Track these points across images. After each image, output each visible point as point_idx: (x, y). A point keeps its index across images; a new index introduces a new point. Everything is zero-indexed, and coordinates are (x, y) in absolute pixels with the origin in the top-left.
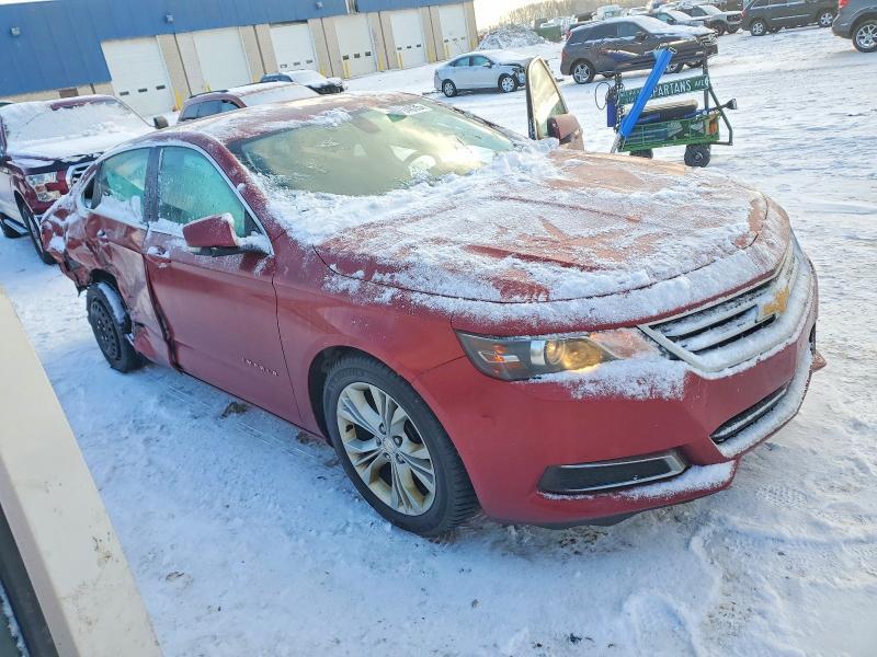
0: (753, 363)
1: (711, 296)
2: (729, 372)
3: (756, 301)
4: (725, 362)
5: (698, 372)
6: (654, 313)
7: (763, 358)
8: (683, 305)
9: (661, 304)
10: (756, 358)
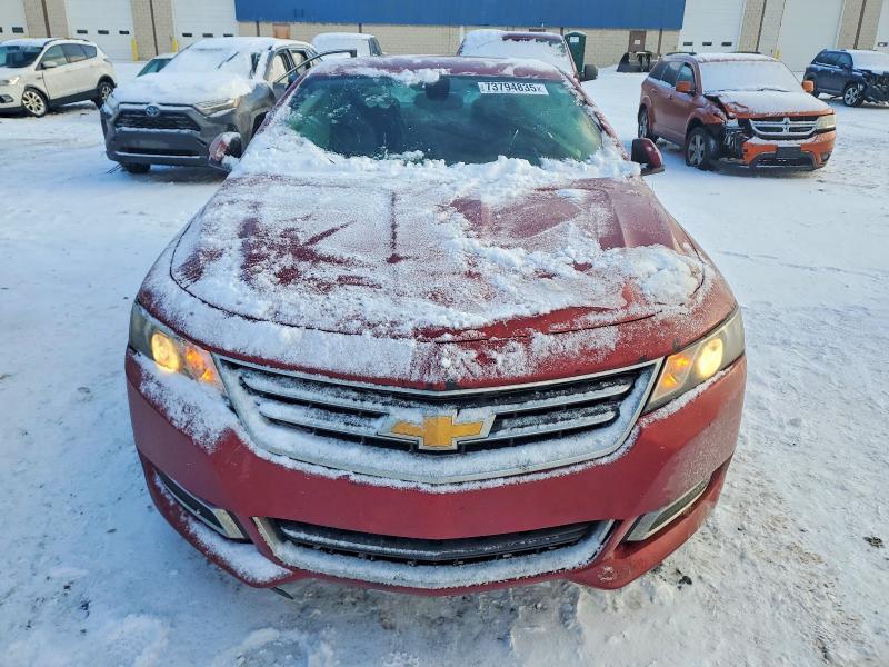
0: (333, 474)
1: (308, 366)
2: (289, 464)
3: (391, 409)
4: (290, 449)
5: (243, 436)
6: (228, 347)
7: (354, 478)
8: (265, 357)
9: (244, 345)
10: (341, 473)
